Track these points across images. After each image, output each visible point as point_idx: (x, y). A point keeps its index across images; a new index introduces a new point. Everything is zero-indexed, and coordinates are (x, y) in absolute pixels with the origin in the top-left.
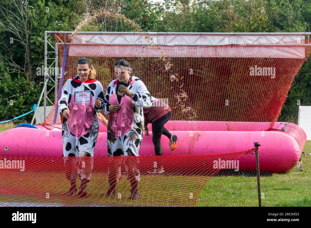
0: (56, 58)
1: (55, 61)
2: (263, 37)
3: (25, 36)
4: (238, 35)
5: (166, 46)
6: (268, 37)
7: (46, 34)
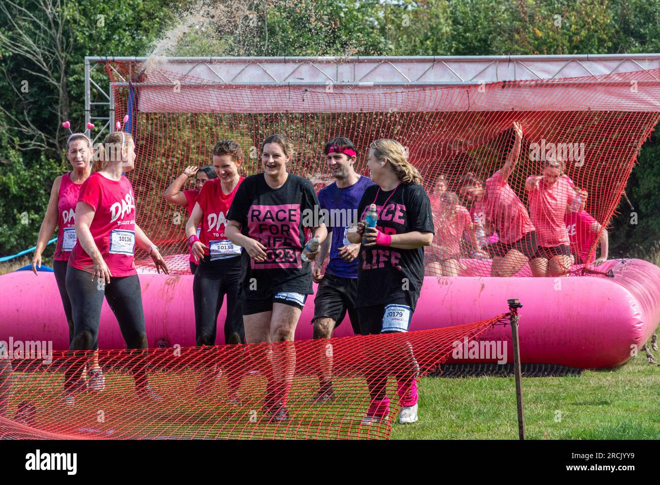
0: (110, 118)
1: (109, 124)
2: (573, 64)
3: (57, 66)
4: (517, 61)
5: (356, 87)
6: (586, 65)
7: (88, 63)
